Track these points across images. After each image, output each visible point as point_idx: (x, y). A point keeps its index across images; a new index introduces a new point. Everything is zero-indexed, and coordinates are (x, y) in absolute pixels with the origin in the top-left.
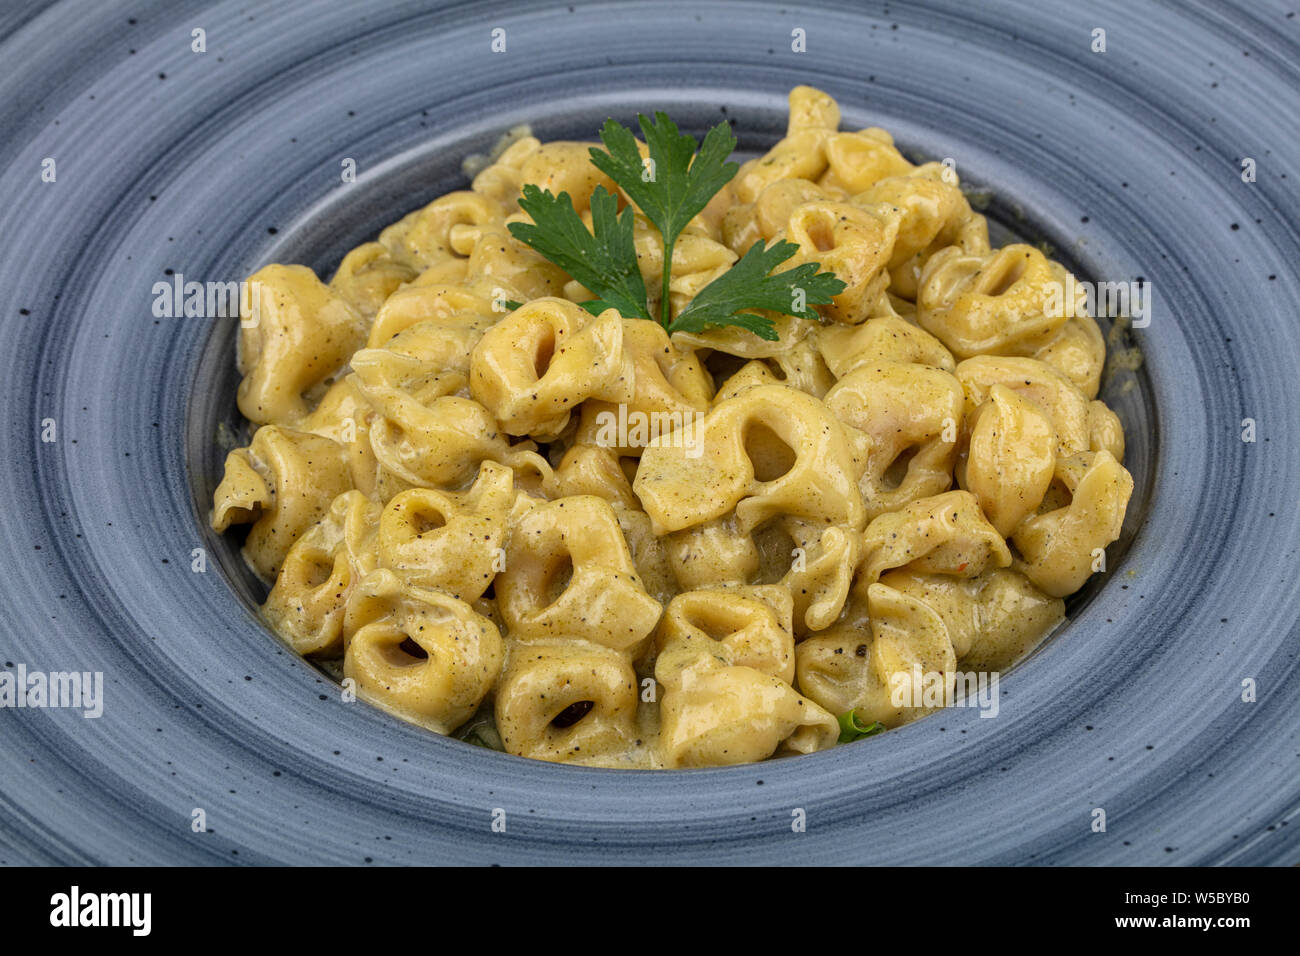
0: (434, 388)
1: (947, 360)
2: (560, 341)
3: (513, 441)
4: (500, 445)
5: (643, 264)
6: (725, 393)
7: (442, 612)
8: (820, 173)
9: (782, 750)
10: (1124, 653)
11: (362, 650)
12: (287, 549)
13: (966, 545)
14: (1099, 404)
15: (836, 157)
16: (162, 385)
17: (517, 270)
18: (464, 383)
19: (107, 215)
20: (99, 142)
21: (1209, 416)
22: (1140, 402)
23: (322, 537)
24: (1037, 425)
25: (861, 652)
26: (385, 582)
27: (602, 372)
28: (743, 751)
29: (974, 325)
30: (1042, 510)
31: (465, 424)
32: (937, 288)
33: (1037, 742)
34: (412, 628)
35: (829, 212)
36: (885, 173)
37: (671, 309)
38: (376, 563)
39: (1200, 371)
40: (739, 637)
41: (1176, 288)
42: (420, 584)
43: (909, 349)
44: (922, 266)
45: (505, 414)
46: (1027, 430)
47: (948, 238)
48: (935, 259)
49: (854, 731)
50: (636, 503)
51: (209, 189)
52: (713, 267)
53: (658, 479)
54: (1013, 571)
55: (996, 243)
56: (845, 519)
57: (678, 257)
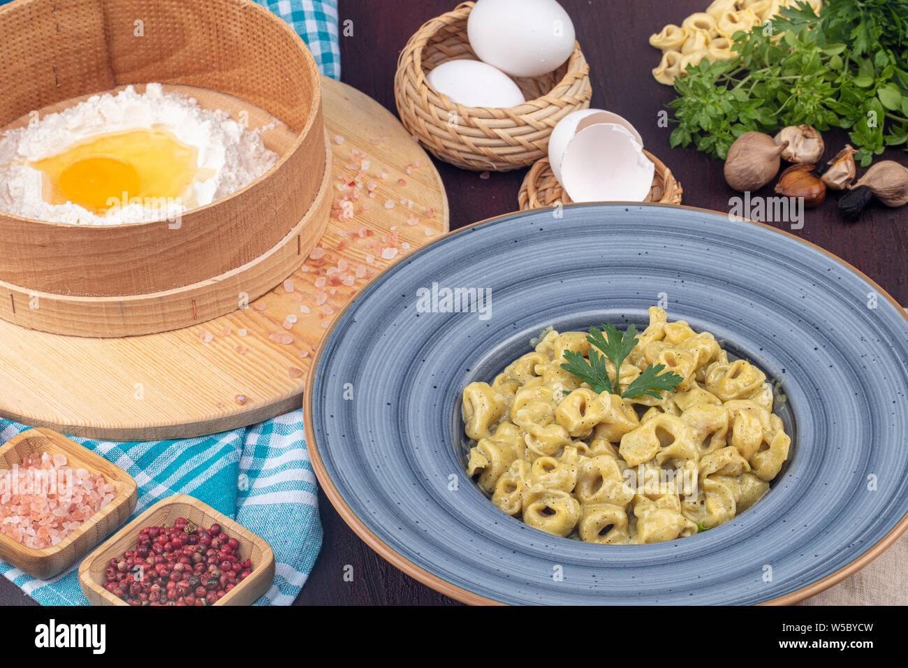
0: (544, 422)
1: (720, 403)
2: (588, 403)
3: (573, 438)
4: (570, 440)
5: (609, 375)
6: (644, 419)
7: (560, 497)
8: (663, 337)
9: (680, 536)
10: (793, 497)
11: (531, 513)
12: (496, 481)
13: (736, 465)
14: (774, 415)
15: (668, 331)
16: (442, 427)
17: (563, 380)
18: (554, 419)
19: (409, 368)
20: (401, 341)
21: (813, 417)
22: (787, 413)
23: (510, 476)
24: (756, 422)
25: (702, 503)
26: (539, 488)
27: (605, 412)
28: (668, 537)
29: (727, 389)
30: (759, 451)
31: (558, 434)
32: (712, 378)
33: (767, 527)
34: (550, 504)
35: (673, 353)
36: (687, 336)
37: (620, 390)
38: (533, 483)
39: (809, 401)
40: (662, 499)
41: (797, 372)
42: (551, 488)
43: (706, 399)
44: (705, 369)
45: (572, 429)
46: (753, 424)
47: (713, 360)
48: (710, 367)
49: (702, 529)
50: (621, 458)
51: (442, 357)
52: (633, 375)
53: (628, 448)
54: (750, 473)
55: (730, 360)
56: (693, 458)
57: (621, 372)
